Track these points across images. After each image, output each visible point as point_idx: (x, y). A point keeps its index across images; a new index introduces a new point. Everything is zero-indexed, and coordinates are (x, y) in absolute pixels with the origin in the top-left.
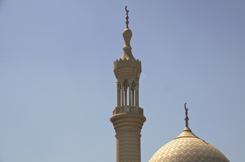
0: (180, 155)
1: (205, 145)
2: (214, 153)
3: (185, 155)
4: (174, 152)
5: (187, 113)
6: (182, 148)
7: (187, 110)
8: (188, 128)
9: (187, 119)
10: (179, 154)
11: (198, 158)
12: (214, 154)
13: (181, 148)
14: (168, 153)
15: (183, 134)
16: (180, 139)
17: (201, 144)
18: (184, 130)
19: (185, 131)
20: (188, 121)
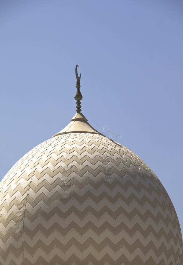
0: (72, 167)
1: (117, 148)
2: (134, 164)
3: (80, 167)
4: (58, 161)
5: (78, 85)
6: (75, 153)
7: (78, 79)
8: (81, 114)
9: (79, 96)
10: (70, 165)
11: (105, 174)
12: (135, 167)
13: (72, 154)
14: (47, 162)
15: (73, 126)
16: (67, 135)
17: (110, 148)
18: (74, 118)
19: (76, 120)
20: (81, 101)
